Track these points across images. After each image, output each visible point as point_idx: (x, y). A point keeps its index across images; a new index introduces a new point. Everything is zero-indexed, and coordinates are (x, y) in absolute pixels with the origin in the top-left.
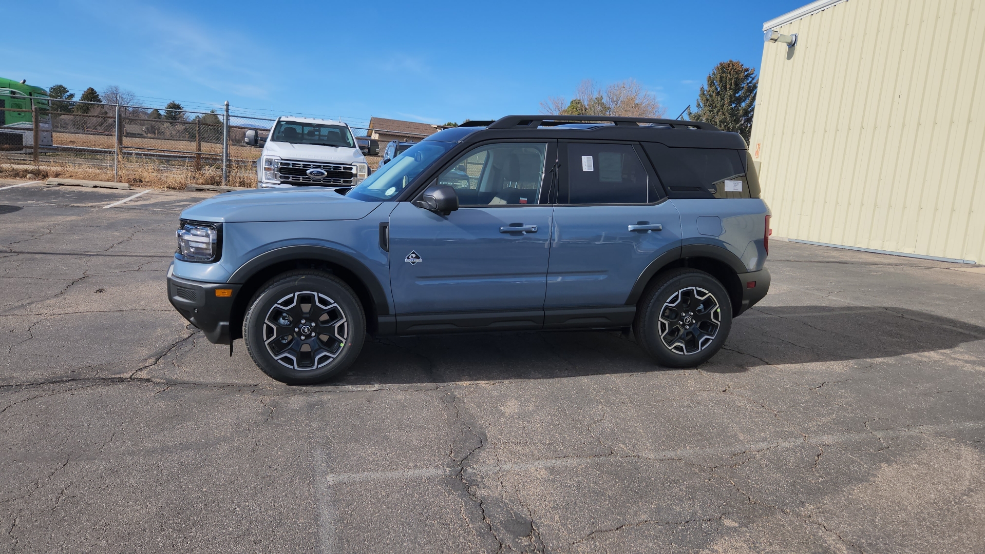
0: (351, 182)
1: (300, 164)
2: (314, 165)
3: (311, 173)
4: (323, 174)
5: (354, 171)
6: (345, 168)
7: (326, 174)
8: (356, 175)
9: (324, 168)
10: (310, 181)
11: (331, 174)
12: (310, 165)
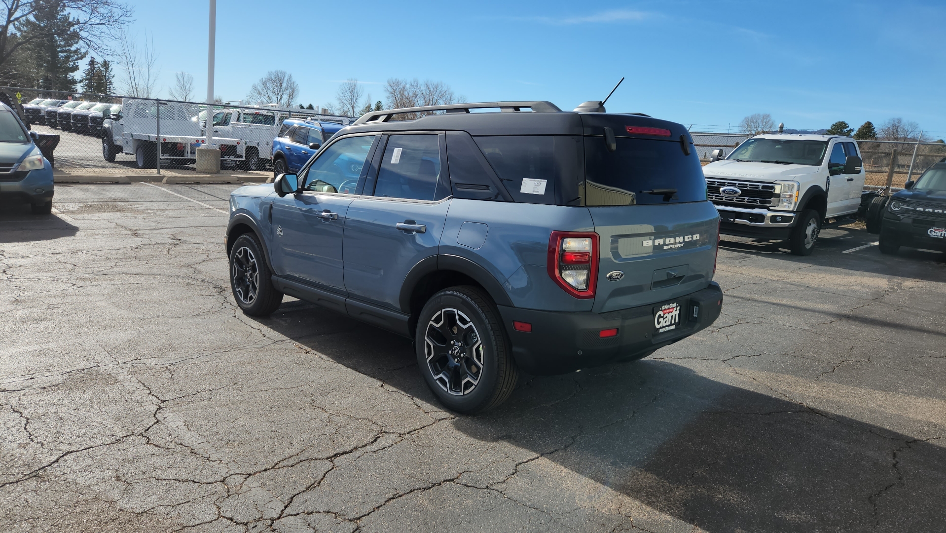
0: (770, 202)
1: (715, 182)
2: (728, 183)
4: (736, 192)
5: (777, 191)
6: (763, 187)
8: (778, 195)
9: (738, 187)
10: (722, 199)
11: (745, 193)
12: (725, 183)
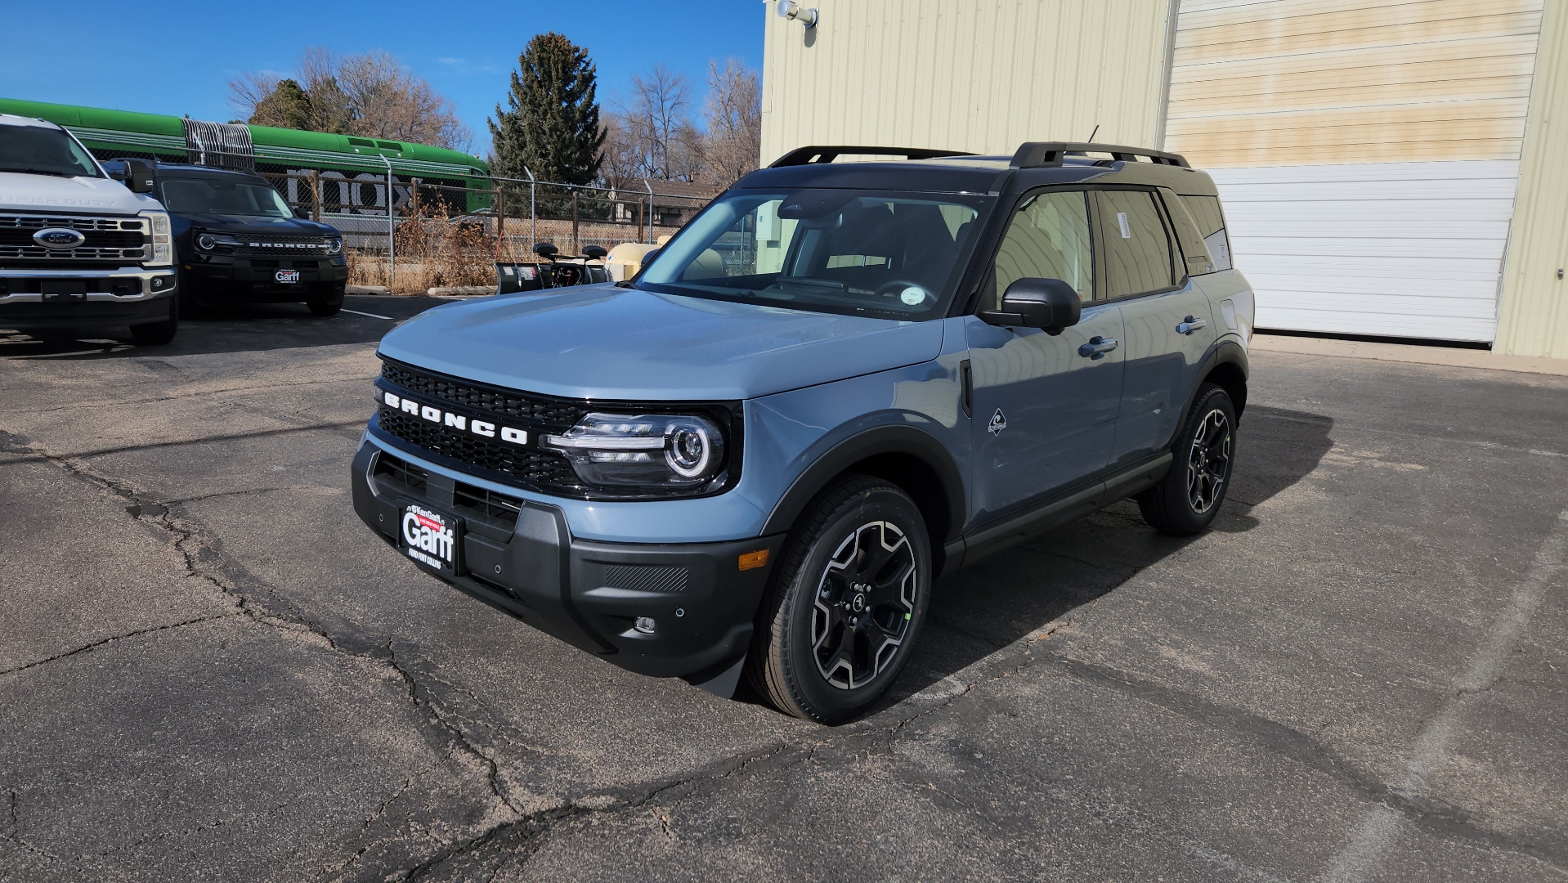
0: (142, 253)
1: (14, 219)
2: (49, 220)
3: (46, 237)
4: (75, 239)
5: (145, 231)
6: (124, 225)
7: (82, 237)
8: (149, 239)
9: (75, 226)
10: (44, 255)
11: (94, 238)
12: (41, 220)
